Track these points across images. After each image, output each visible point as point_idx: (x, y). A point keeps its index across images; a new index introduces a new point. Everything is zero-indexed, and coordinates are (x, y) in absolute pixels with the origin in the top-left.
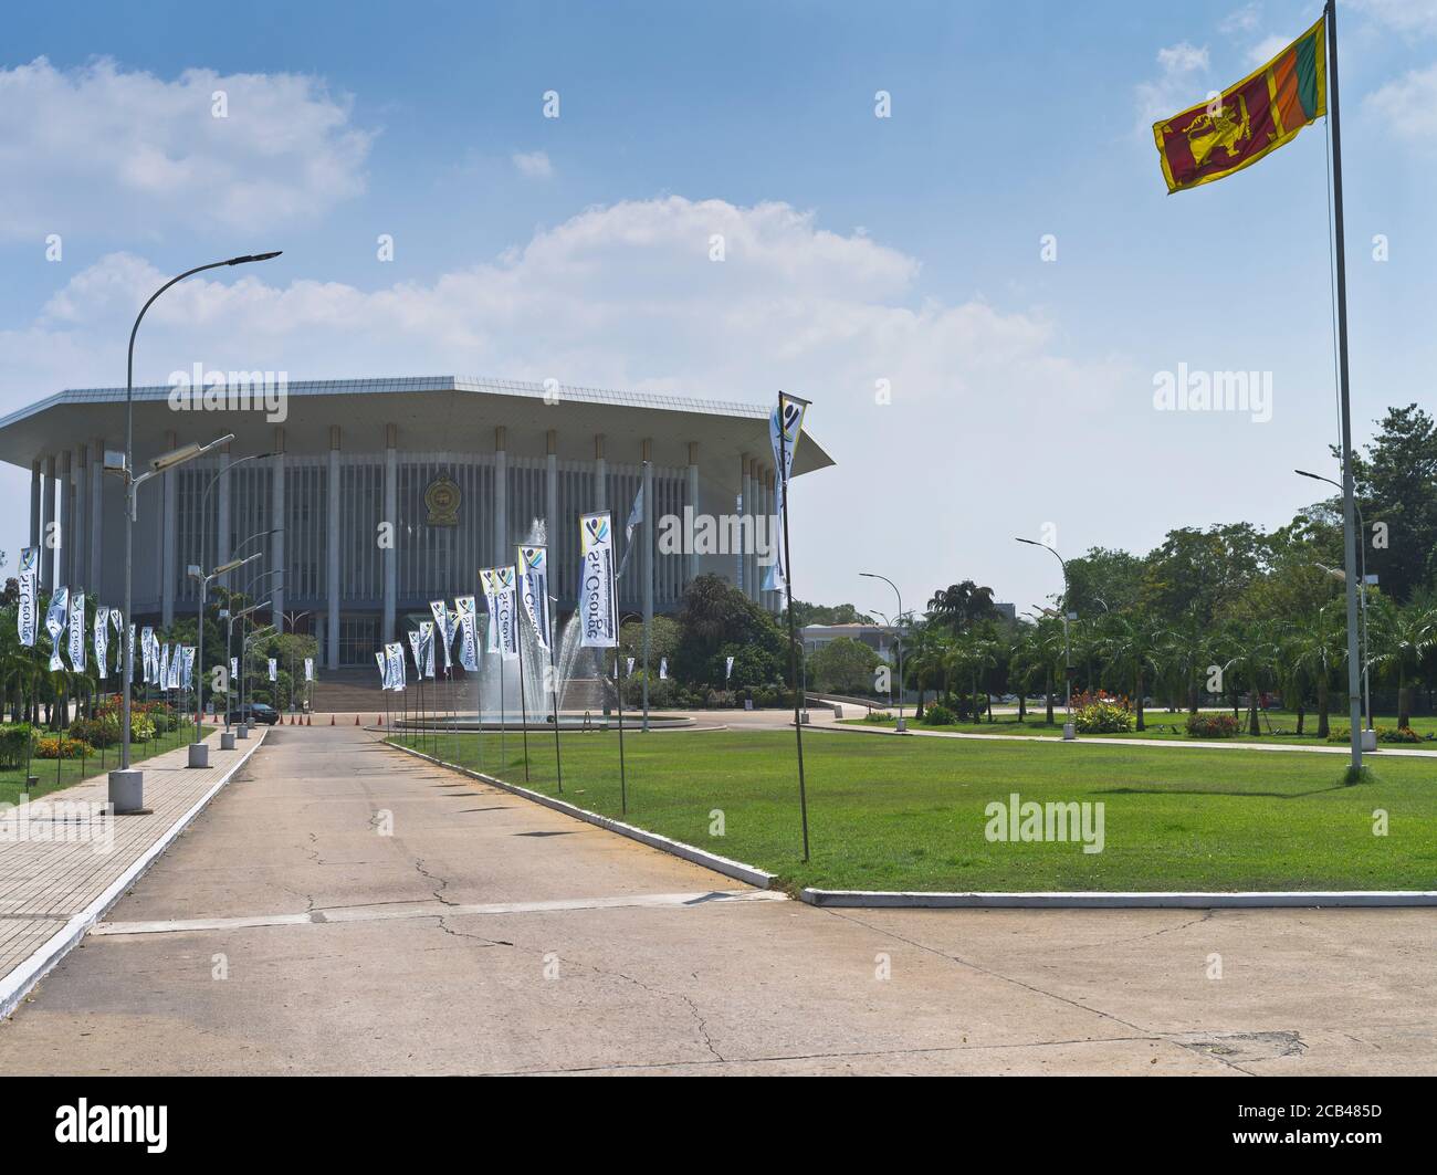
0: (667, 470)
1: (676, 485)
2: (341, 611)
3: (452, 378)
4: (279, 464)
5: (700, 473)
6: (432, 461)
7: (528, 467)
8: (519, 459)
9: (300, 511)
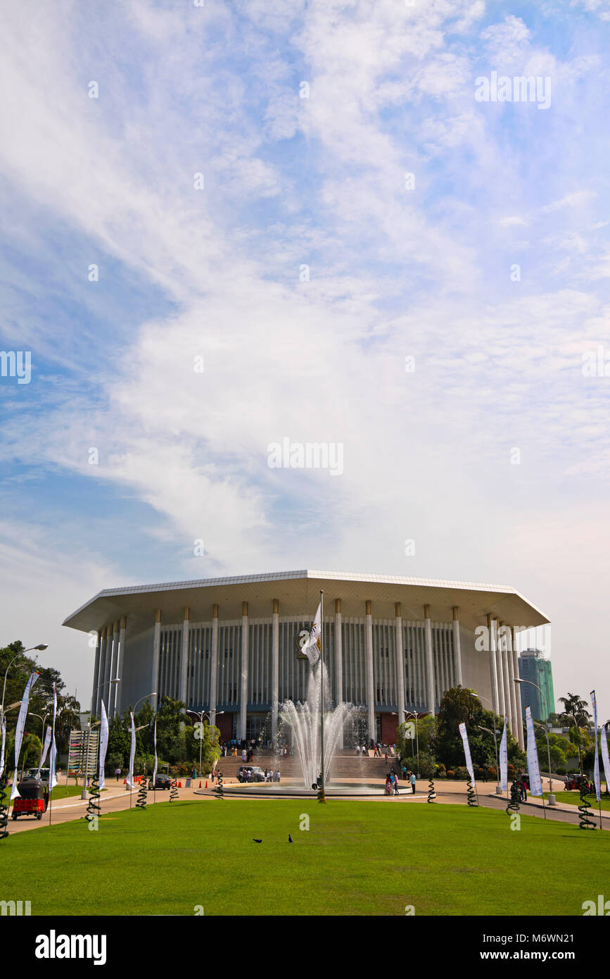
0: (441, 624)
1: (447, 633)
2: (247, 712)
3: (306, 571)
4: (215, 625)
5: (460, 624)
6: (300, 620)
7: (357, 623)
8: (351, 618)
9: (228, 651)
